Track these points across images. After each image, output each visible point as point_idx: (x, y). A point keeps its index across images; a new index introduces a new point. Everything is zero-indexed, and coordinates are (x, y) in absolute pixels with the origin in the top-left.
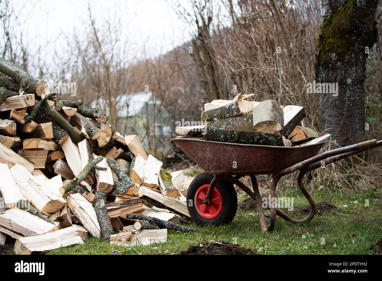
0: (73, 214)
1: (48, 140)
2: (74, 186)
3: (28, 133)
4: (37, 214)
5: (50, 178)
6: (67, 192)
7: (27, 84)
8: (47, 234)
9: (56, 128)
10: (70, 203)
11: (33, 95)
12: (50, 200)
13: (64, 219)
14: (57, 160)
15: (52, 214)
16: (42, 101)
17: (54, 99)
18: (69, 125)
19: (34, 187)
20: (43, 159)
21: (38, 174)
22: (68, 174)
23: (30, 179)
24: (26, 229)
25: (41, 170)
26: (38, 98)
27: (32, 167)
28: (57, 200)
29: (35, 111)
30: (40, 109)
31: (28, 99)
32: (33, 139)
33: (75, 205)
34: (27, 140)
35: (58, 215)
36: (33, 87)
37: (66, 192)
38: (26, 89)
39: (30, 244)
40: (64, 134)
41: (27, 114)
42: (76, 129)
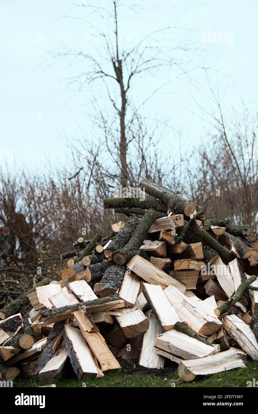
0: (229, 336)
1: (198, 260)
2: (230, 308)
3: (179, 253)
4: (196, 336)
5: (203, 299)
6: (223, 313)
7: (174, 204)
8: (209, 357)
9: (206, 248)
10: (226, 325)
11: (182, 216)
12: (206, 322)
13: (221, 342)
14: (208, 280)
15: (209, 336)
16: (190, 221)
17: (201, 219)
18: (219, 244)
19: (189, 308)
20: (194, 280)
21: (190, 295)
22: (221, 295)
23: (184, 300)
24: (186, 352)
25: (193, 291)
26: (187, 218)
27: (184, 288)
28: (213, 322)
29: (185, 231)
30: (189, 229)
31: (177, 219)
32: (184, 260)
33: (231, 326)
34: (178, 261)
35: (215, 338)
36: (181, 207)
37: (221, 314)
38: (175, 210)
39: (193, 368)
40: (214, 254)
41: (177, 234)
42: (225, 248)
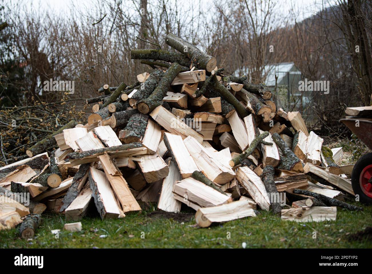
0: (241, 186)
1: (216, 114)
2: (243, 160)
3: (198, 106)
4: (211, 185)
5: (219, 151)
6: (237, 165)
7: (198, 60)
8: (224, 205)
9: (224, 103)
10: (239, 175)
11: (204, 71)
12: (221, 172)
13: (233, 191)
14: (223, 133)
15: (222, 185)
16: (211, 76)
17: (221, 75)
18: (236, 100)
19: (206, 158)
20: (211, 132)
21: (207, 146)
22: (235, 148)
23: (202, 151)
24: (202, 199)
25: (209, 141)
26: (208, 74)
27: (202, 139)
28: (228, 173)
29: (206, 86)
30: (209, 84)
31: (199, 74)
32: (203, 113)
33: (244, 177)
34: (197, 113)
35: (228, 187)
36: (204, 63)
37: (235, 165)
38: (197, 65)
39: (209, 215)
40: (231, 108)
41: (198, 89)
42: (241, 104)
